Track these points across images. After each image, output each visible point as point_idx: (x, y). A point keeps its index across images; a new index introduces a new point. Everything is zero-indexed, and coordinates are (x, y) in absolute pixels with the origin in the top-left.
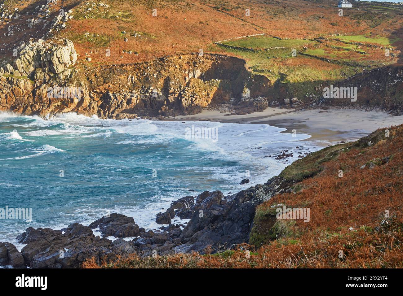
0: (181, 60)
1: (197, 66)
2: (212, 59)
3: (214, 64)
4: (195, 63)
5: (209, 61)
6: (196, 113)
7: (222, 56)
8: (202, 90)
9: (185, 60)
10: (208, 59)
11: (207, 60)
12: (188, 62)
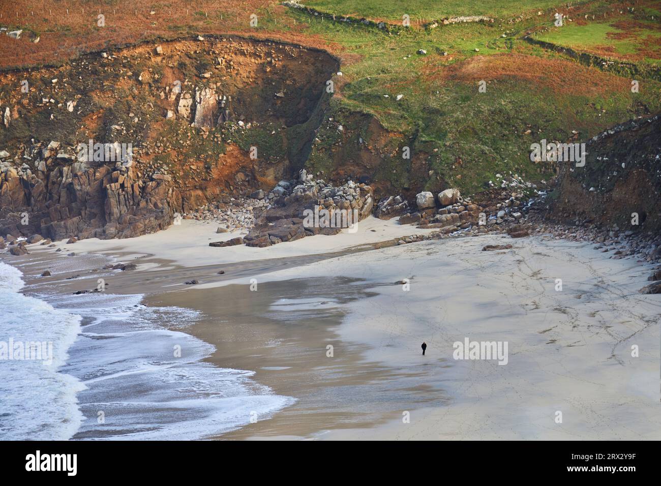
0: (159, 59)
1: (207, 75)
2: (255, 55)
3: (261, 68)
4: (202, 68)
5: (248, 60)
6: (144, 232)
7: (285, 44)
8: (187, 156)
9: (171, 57)
10: (243, 53)
11: (241, 59)
12: (182, 65)
